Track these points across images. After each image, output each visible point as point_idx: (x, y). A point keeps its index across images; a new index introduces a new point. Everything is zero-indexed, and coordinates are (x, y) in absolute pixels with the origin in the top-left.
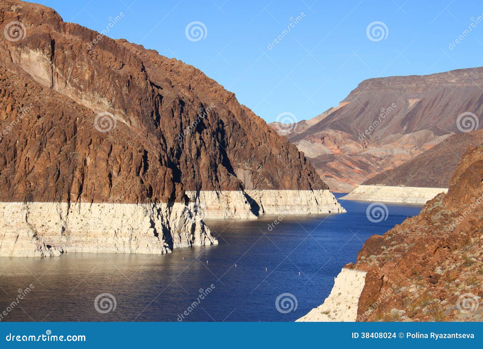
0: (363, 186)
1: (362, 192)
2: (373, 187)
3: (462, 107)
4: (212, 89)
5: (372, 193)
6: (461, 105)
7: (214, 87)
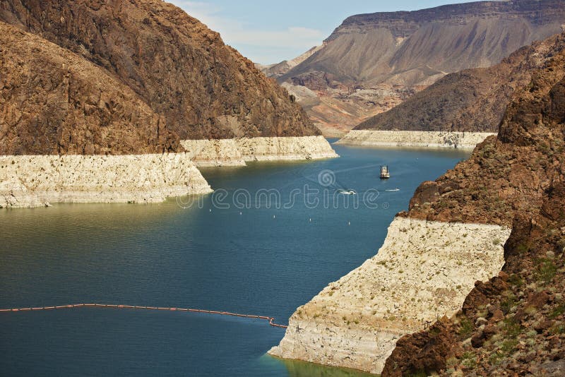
0: (355, 131)
1: (354, 137)
2: (365, 132)
3: (451, 45)
4: (194, 29)
5: (365, 139)
6: (451, 42)
7: (197, 27)
